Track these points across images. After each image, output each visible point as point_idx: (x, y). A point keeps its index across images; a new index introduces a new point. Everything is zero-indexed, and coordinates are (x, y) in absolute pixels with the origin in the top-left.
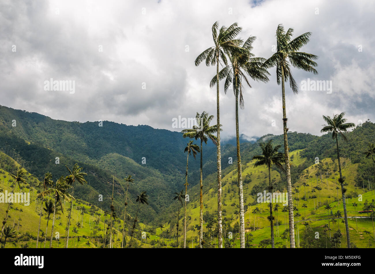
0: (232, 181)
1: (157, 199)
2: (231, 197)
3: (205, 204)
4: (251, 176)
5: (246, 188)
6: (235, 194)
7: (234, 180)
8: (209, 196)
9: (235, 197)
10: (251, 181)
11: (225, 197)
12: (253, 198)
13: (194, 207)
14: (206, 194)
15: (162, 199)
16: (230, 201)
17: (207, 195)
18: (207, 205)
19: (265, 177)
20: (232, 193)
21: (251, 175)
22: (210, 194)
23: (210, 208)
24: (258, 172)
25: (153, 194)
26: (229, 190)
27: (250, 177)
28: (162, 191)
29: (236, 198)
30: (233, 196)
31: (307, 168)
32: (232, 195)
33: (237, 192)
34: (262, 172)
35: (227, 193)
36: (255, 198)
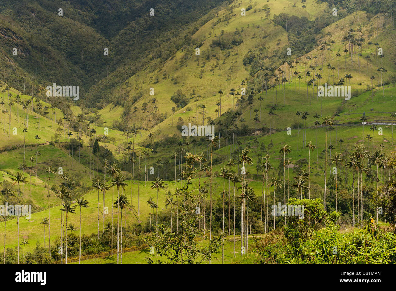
0: (213, 41)
1: (80, 59)
2: (212, 68)
3: (173, 77)
4: (242, 33)
5: (236, 53)
6: (219, 62)
7: (215, 39)
8: (176, 64)
9: (218, 68)
10: (242, 42)
11: (203, 67)
12: (247, 70)
13: (154, 81)
14: (171, 59)
15: (88, 60)
16: (211, 73)
17: (174, 61)
18: (176, 80)
19: (264, 35)
20: (213, 62)
21: (242, 31)
22: (178, 61)
23: (181, 84)
24: (253, 27)
25: (72, 52)
26: (209, 56)
27: (240, 35)
28: (87, 46)
29: (220, 69)
30: (215, 66)
31: (328, 25)
32: (213, 65)
33: (220, 58)
34: (258, 27)
35: (206, 61)
36: (249, 70)
